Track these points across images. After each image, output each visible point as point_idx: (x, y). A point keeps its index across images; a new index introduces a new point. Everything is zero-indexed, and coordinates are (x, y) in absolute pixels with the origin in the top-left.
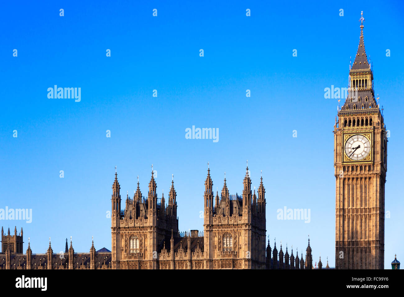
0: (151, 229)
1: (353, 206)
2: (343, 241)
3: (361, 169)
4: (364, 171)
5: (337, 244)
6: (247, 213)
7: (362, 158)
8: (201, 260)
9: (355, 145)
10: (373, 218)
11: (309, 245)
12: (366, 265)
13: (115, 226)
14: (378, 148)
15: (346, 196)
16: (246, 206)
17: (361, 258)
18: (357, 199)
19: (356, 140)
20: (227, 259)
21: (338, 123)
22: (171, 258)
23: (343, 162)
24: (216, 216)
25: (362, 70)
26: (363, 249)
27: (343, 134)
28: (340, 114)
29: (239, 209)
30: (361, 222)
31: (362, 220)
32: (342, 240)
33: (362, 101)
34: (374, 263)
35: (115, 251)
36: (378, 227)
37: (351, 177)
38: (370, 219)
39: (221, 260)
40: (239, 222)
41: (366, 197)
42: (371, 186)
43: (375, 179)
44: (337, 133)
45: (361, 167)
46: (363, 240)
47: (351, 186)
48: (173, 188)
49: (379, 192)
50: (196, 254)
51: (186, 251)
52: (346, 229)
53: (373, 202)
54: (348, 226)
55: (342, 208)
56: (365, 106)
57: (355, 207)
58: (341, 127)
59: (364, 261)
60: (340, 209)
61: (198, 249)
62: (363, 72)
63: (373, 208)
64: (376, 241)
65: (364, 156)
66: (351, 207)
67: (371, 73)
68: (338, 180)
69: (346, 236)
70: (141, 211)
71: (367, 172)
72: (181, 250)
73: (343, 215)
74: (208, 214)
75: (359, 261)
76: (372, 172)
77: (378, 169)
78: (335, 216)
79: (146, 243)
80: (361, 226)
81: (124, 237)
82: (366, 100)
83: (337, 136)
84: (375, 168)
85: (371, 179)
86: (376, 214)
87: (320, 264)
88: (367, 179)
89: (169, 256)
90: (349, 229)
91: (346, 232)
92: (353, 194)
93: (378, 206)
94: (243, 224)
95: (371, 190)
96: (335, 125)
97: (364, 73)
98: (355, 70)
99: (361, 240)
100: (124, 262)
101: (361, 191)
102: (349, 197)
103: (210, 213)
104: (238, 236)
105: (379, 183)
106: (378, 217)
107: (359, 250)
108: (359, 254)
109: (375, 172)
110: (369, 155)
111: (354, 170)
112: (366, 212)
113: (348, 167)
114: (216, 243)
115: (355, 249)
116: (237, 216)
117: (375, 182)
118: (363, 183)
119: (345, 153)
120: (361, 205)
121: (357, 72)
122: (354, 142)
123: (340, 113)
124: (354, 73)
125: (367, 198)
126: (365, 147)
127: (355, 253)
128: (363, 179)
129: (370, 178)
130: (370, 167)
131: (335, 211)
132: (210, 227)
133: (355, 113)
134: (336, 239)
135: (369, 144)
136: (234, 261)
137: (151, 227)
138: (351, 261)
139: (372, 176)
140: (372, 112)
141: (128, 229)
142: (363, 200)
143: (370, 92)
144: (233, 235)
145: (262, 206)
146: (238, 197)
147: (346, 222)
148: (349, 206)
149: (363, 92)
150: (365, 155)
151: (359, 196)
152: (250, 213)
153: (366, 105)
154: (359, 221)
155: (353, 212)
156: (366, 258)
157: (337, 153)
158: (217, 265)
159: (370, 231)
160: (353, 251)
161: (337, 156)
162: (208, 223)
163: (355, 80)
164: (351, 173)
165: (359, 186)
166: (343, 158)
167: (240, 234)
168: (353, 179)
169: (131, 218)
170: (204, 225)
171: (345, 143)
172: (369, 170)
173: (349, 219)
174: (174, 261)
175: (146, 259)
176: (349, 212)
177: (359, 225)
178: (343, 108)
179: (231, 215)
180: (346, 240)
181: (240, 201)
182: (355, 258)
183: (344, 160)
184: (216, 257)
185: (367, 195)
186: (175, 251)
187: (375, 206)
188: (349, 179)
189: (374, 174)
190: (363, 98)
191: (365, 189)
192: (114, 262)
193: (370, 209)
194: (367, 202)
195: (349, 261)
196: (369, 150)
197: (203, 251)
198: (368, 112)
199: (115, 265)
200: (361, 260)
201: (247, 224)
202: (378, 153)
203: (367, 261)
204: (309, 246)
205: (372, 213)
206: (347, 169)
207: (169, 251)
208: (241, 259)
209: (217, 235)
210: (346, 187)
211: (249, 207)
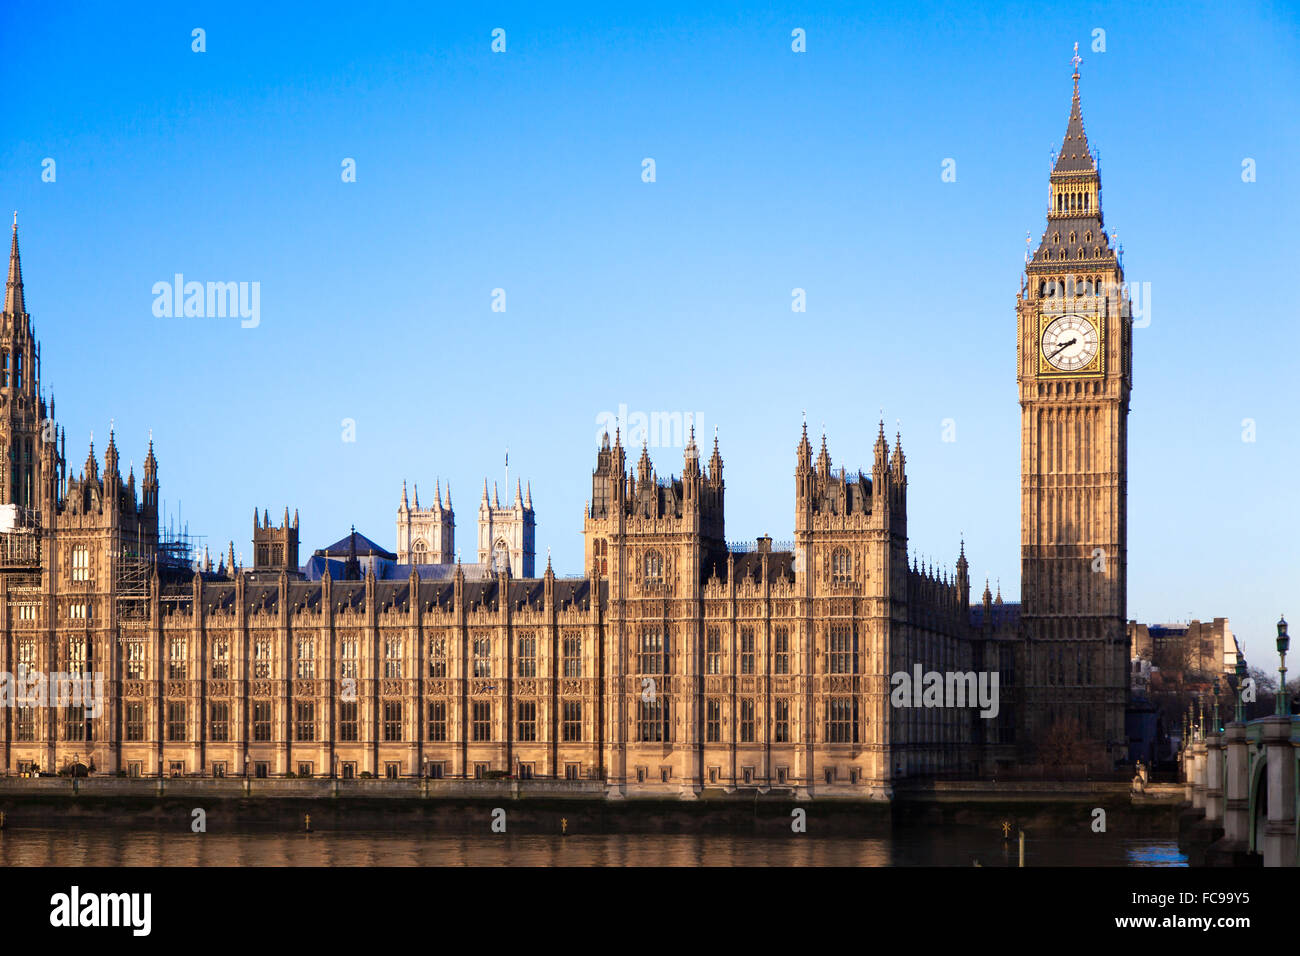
0: (689, 539)
1: (1060, 469)
2: (1039, 547)
3: (1078, 390)
4: (1083, 394)
5: (1024, 553)
6: (881, 509)
7: (1080, 366)
8: (789, 600)
9: (1065, 338)
10: (1106, 496)
11: (962, 553)
12: (1089, 599)
13: (618, 532)
14: (1116, 344)
15: (1045, 447)
16: (881, 496)
17: (1079, 583)
18: (1069, 453)
19: (1065, 326)
20: (842, 599)
21: (1027, 288)
22: (728, 595)
23: (1039, 375)
24: (819, 514)
25: (1078, 172)
26: (1083, 564)
27: (1039, 314)
28: (1030, 270)
29: (864, 500)
30: (1078, 505)
31: (1079, 500)
32: (1036, 544)
33: (1079, 240)
34: (1108, 593)
35: (618, 581)
36: (1116, 515)
37: (1055, 406)
38: (1097, 498)
39: (830, 599)
40: (866, 527)
41: (1088, 451)
42: (1100, 426)
43: (1108, 412)
44: (1025, 311)
45: (1078, 386)
46: (1081, 543)
47: (1055, 426)
48: (716, 452)
49: (1117, 439)
50: (778, 588)
51: (758, 582)
52: (1045, 518)
53: (1105, 463)
54: (1050, 513)
55: (1035, 473)
56: (1085, 253)
57: (1064, 472)
58: (1034, 298)
59: (1084, 588)
60: (1031, 476)
61: (782, 579)
62: (1080, 177)
63: (1105, 474)
64: (1112, 545)
65: (1085, 362)
66: (1054, 472)
67: (1097, 179)
68: (1028, 413)
69: (1045, 534)
70: (667, 504)
71: (1090, 397)
72: (748, 580)
73: (1039, 489)
74: (804, 510)
75: (1074, 588)
76: (1101, 397)
77: (1115, 389)
78: (1021, 491)
79: (678, 566)
80: (1078, 513)
81: (634, 554)
82: (1088, 239)
83: (1024, 316)
84: (1109, 386)
85: (1101, 411)
86: (1112, 487)
87: (988, 595)
88: (1092, 412)
89: (723, 592)
90: (1051, 518)
91: (1046, 527)
92: (1060, 444)
93: (1116, 470)
94: (874, 531)
95: (1100, 435)
96: (1019, 292)
97: (1083, 179)
98: (1062, 173)
99: (1079, 544)
100: (635, 602)
101: (1078, 438)
102: (1050, 451)
103: (808, 508)
104: (862, 554)
105: (1117, 420)
106: (1117, 493)
107: (1074, 566)
108: (1075, 574)
109: (1108, 396)
110: (1096, 360)
111: (1062, 392)
112: (1088, 481)
113: (1050, 385)
114: (820, 566)
115: (1065, 564)
116: (862, 514)
117: (1109, 416)
118: (1083, 419)
119: (1042, 355)
120: (1078, 468)
121: (1066, 178)
122: (1062, 331)
123: (1031, 268)
124: (1060, 178)
125: (1092, 451)
126: (1087, 343)
127: (1065, 571)
128: (1082, 412)
129: (1097, 409)
130: (1097, 385)
131: (1021, 479)
132: (808, 536)
133: (1064, 267)
134: (1023, 541)
135: (1096, 335)
136: (855, 601)
137: (691, 534)
138: (1056, 588)
139: (1102, 404)
140: (1101, 266)
141: (642, 539)
142: (1084, 456)
143: (1095, 221)
144: (853, 552)
145: (899, 491)
146: (862, 478)
147: (1045, 504)
148: (1051, 468)
149: (1081, 221)
150: (1087, 360)
151: (1073, 448)
152: (888, 509)
153: (1088, 250)
154: (1073, 502)
155: (1060, 483)
156: (1089, 584)
157: (1024, 356)
158: (821, 609)
159: (1099, 523)
160: (1061, 568)
161: (1024, 360)
162: (805, 529)
163: (1063, 193)
164: (1055, 397)
165: (1072, 425)
166: (1039, 364)
167: (867, 550)
168: (1060, 410)
169: (648, 517)
170: (796, 532)
171: (1042, 333)
172: (1096, 392)
173: (1051, 497)
174: (734, 600)
175: (678, 597)
176: (1051, 482)
177: (1074, 511)
178: (1037, 256)
179: (849, 513)
180: (1045, 543)
181: (866, 485)
182: (1064, 582)
183: (1041, 369)
184: (818, 594)
185: (1092, 445)
186: (737, 581)
187: (1108, 470)
188: (1051, 410)
189: (1107, 401)
190: (1080, 235)
191: (1085, 433)
192: (614, 603)
193: (1097, 477)
194: (1092, 462)
195: (1052, 590)
196: (1096, 349)
197: (792, 581)
198: (1091, 266)
199: (618, 607)
200: (1079, 588)
201: (882, 531)
202: (1114, 356)
203: (1092, 590)
204: (962, 556)
205: (1102, 485)
206: (1046, 390)
207: (724, 582)
208: (870, 599)
209: (821, 550)
210: (1045, 427)
211: (885, 498)
